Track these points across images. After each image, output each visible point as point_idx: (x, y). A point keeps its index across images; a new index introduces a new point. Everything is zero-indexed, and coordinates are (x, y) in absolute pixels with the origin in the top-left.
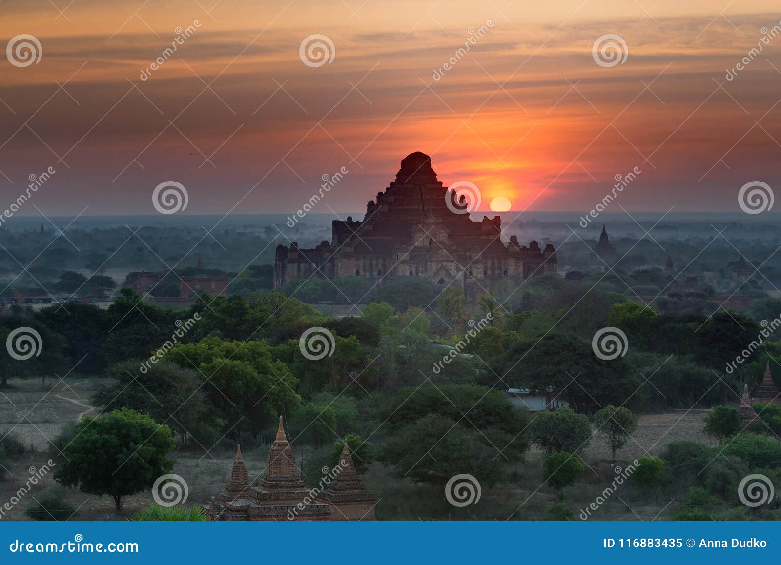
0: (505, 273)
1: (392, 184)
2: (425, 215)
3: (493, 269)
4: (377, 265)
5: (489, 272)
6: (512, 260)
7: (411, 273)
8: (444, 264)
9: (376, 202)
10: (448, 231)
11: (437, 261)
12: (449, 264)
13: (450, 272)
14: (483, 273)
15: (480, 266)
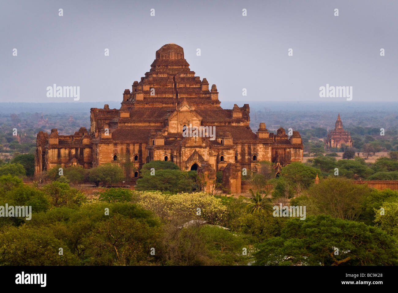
0: (255, 158)
1: (147, 74)
2: (178, 104)
3: (243, 155)
4: (134, 150)
5: (239, 157)
6: (261, 146)
7: (166, 158)
8: (197, 149)
9: (131, 91)
10: (201, 118)
11: (191, 147)
12: (202, 150)
13: (203, 157)
14: (234, 158)
15: (231, 151)
